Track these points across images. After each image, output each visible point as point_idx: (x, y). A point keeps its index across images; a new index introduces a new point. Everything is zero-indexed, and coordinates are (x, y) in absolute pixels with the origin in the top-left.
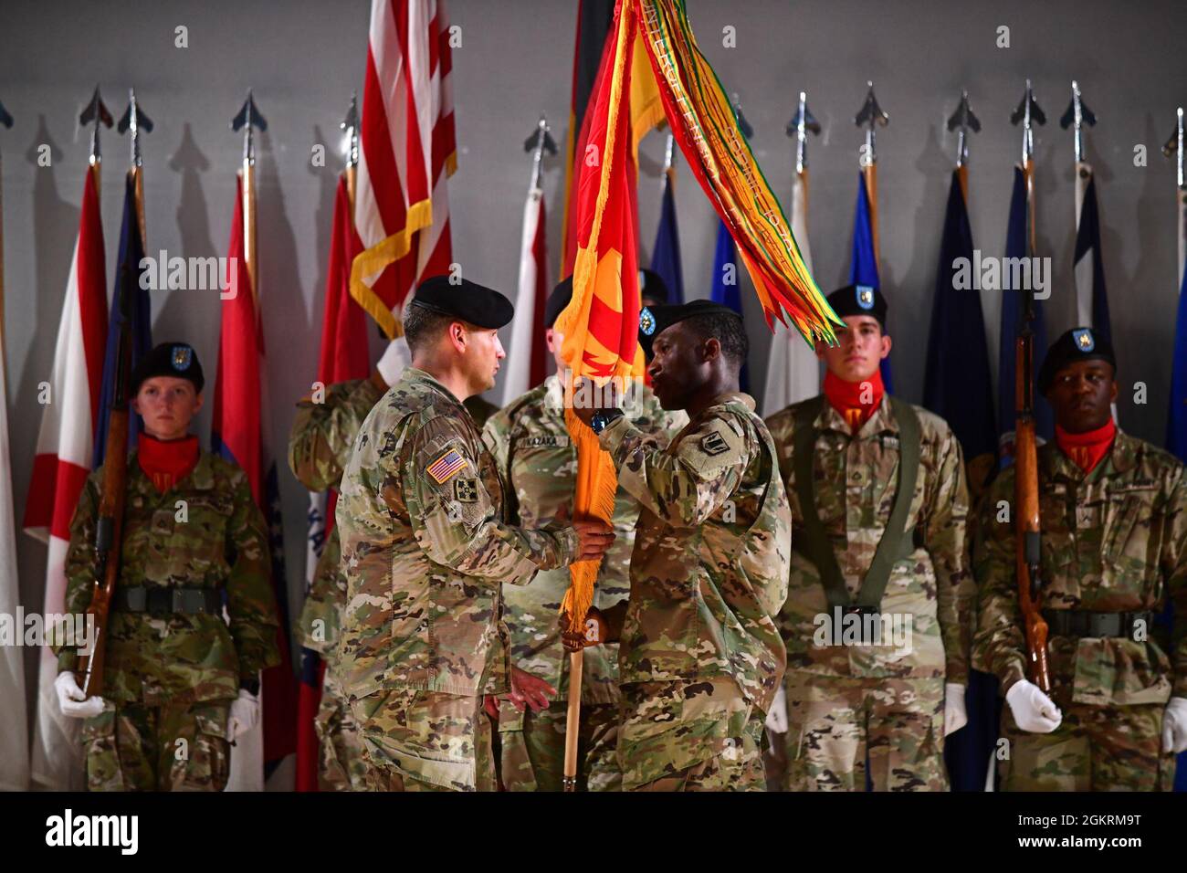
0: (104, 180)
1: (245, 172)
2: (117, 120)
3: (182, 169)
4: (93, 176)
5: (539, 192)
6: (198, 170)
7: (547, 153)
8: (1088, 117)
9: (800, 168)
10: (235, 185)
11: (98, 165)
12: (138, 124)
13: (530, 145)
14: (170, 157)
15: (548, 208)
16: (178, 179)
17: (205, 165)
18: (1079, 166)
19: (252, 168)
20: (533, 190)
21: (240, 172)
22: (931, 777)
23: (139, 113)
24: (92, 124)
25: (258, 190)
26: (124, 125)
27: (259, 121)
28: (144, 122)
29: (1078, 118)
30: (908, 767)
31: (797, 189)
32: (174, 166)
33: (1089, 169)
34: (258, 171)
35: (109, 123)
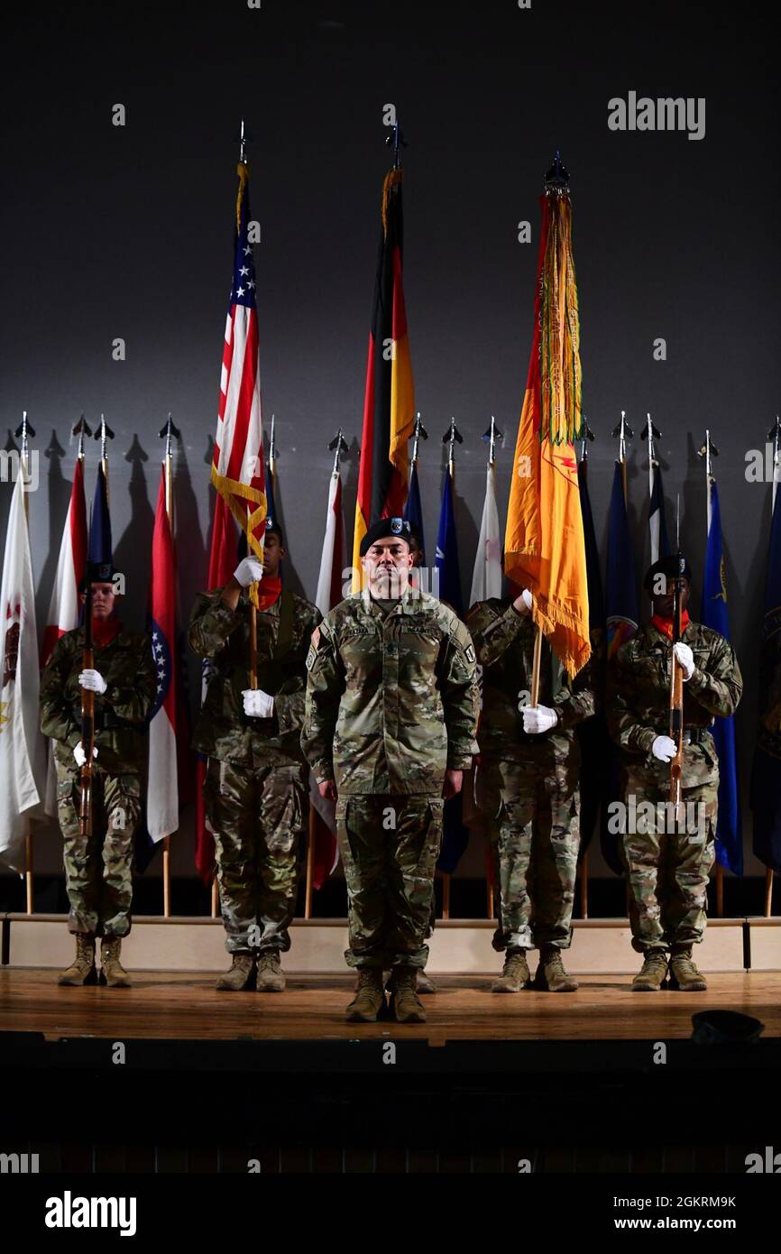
0: (86, 466)
1: (167, 462)
2: (94, 431)
3: (133, 461)
4: (80, 463)
5: (338, 474)
6: (142, 462)
7: (342, 451)
8: (655, 433)
9: (491, 461)
10: (160, 469)
11: (83, 458)
12: (106, 434)
13: (333, 446)
14: (125, 454)
15: (344, 483)
16: (129, 466)
17: (145, 458)
18: (651, 461)
19: (170, 459)
20: (335, 472)
21: (164, 462)
22: (573, 829)
23: (106, 427)
24: (80, 434)
25: (174, 472)
26: (98, 435)
27: (176, 433)
28: (110, 434)
29: (650, 434)
30: (561, 824)
31: (489, 473)
32: (128, 458)
33: (657, 464)
34: (175, 461)
35: (90, 435)
